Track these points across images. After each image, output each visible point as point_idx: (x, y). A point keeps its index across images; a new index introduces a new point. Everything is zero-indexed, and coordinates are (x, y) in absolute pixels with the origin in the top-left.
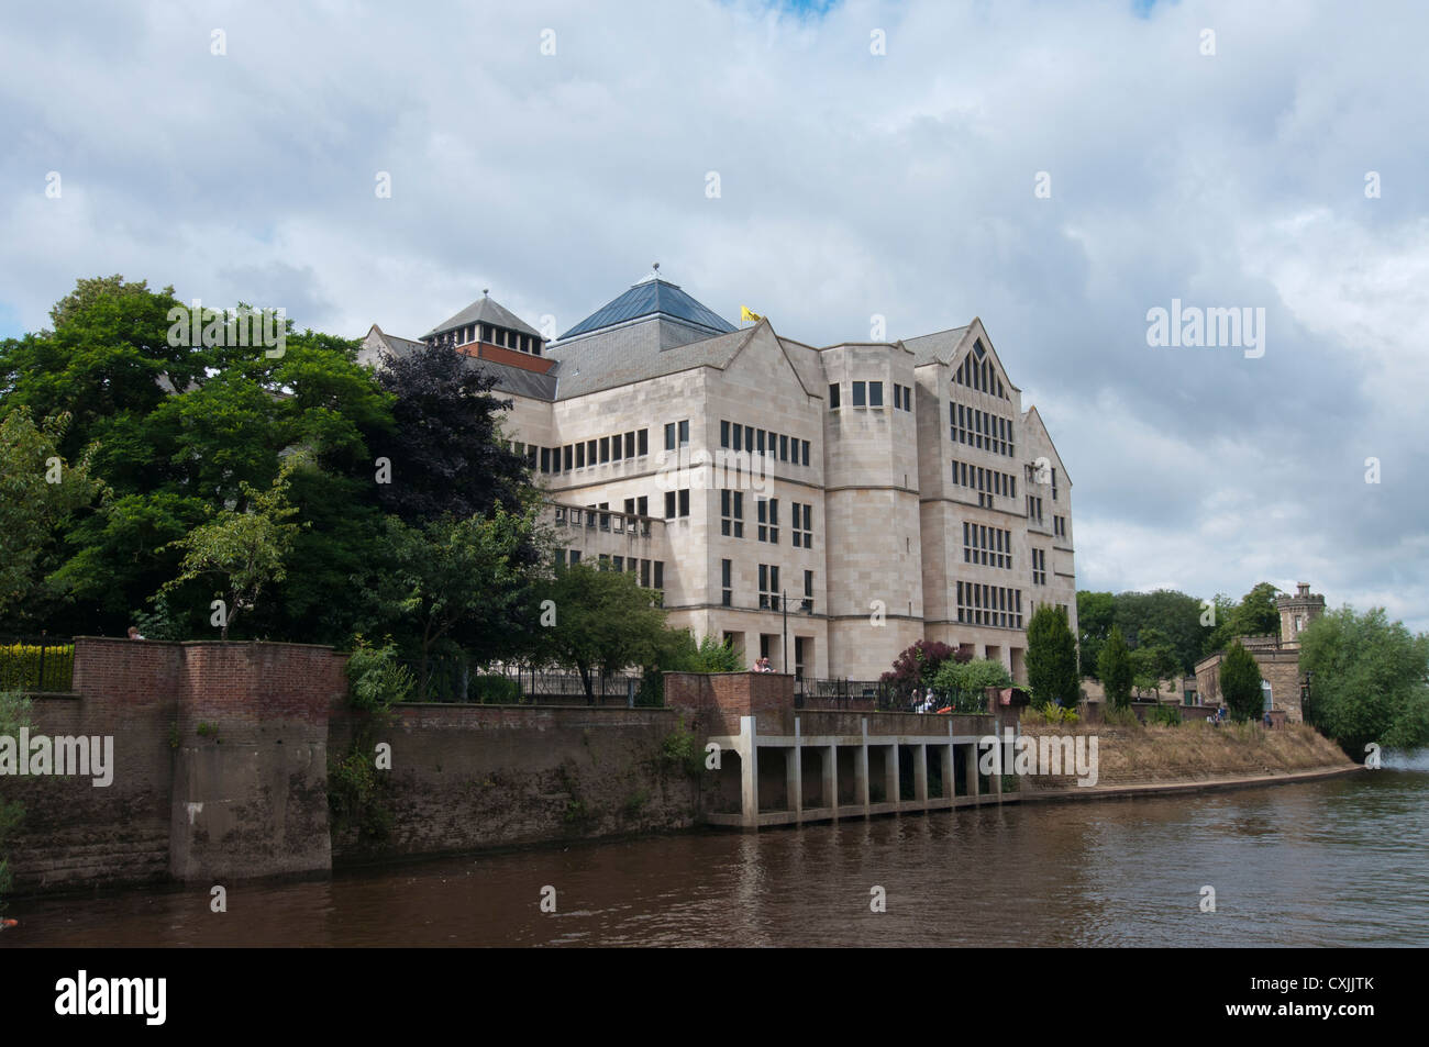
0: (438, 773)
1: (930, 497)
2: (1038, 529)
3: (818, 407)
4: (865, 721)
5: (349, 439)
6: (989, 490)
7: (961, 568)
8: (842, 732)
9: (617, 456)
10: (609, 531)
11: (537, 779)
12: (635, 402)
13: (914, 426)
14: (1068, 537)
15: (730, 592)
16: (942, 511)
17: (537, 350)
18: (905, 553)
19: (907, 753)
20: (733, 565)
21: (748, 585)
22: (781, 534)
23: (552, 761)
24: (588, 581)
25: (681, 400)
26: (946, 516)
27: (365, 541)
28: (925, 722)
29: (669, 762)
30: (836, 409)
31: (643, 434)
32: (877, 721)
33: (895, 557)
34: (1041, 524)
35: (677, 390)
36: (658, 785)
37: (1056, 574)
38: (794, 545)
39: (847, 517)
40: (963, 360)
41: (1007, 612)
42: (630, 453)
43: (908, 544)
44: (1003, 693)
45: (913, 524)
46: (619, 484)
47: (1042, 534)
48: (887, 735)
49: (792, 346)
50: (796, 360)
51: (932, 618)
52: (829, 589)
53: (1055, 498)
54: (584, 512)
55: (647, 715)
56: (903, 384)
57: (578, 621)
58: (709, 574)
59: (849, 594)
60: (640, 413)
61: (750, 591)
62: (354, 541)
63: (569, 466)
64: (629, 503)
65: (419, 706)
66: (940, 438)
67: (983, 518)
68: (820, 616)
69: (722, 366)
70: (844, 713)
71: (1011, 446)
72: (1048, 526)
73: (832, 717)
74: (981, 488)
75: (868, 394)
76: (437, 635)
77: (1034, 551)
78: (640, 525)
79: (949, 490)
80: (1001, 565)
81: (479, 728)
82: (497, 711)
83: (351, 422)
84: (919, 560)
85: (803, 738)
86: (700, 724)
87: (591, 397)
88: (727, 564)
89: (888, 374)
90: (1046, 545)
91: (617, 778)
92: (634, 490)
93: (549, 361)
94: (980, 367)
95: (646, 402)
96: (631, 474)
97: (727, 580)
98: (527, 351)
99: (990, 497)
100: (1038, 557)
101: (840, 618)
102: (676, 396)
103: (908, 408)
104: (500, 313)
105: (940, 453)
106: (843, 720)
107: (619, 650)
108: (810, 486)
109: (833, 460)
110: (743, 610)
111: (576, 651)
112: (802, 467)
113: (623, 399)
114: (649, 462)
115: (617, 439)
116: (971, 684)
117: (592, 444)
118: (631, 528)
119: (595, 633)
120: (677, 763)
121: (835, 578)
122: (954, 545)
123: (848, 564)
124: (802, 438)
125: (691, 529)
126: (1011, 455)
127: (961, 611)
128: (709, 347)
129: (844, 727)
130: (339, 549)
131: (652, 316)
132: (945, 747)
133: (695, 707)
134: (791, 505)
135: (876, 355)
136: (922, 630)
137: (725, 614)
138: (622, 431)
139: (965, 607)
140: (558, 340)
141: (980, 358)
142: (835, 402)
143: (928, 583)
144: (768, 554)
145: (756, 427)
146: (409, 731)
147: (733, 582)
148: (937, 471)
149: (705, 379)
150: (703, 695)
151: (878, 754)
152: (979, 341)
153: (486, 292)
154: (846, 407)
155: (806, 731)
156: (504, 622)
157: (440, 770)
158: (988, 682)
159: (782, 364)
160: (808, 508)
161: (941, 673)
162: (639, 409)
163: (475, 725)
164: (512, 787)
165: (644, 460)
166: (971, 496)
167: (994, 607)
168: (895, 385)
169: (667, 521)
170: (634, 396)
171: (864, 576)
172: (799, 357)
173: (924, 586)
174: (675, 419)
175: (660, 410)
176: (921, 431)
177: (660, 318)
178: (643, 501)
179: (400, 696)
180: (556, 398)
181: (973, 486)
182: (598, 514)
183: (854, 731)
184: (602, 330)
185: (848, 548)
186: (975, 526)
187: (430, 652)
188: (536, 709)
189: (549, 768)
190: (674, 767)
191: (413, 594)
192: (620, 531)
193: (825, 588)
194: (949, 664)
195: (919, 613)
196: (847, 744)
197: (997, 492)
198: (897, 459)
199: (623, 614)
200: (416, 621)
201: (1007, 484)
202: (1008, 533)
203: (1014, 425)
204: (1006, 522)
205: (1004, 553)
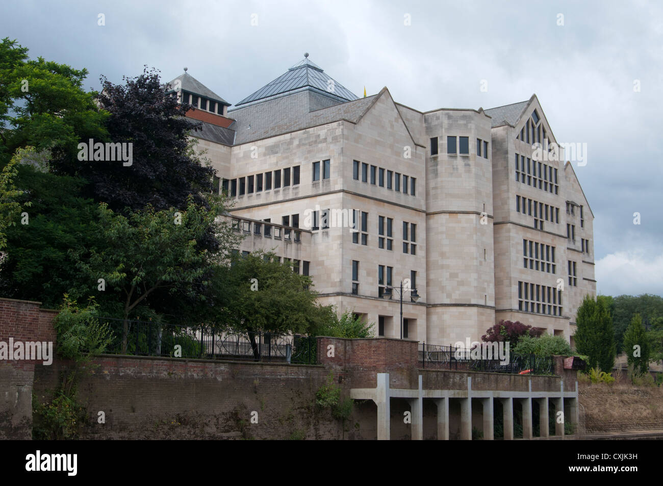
0: (132, 414)
1: (500, 220)
2: (572, 247)
3: (422, 153)
4: (469, 379)
5: (67, 139)
6: (541, 217)
7: (521, 272)
8: (454, 386)
9: (278, 185)
10: (271, 238)
11: (215, 420)
12: (291, 146)
13: (491, 169)
14: (591, 254)
15: (357, 285)
16: (509, 231)
17: (221, 111)
18: (483, 260)
19: (499, 404)
20: (360, 265)
21: (370, 279)
22: (394, 243)
23: (228, 406)
24: (258, 268)
25: (324, 144)
26: (511, 234)
27: (82, 225)
28: (512, 380)
29: (320, 408)
30: (435, 156)
31: (297, 169)
32: (479, 379)
33: (475, 263)
34: (574, 244)
35: (322, 137)
36: (312, 427)
37: (584, 279)
38: (404, 252)
39: (442, 233)
40: (524, 124)
41: (552, 304)
42: (287, 183)
43: (485, 254)
44: (567, 360)
45: (489, 239)
46: (279, 206)
47: (574, 250)
48: (485, 390)
49: (404, 110)
50: (407, 120)
51: (500, 307)
52: (428, 284)
53: (582, 226)
54: (253, 224)
55: (304, 370)
56: (483, 139)
57: (249, 298)
58: (343, 271)
59: (442, 289)
60: (295, 154)
61: (372, 284)
62: (72, 225)
63: (242, 192)
64: (286, 219)
65: (118, 358)
66: (508, 178)
67: (537, 237)
68: (421, 304)
69: (355, 121)
70: (455, 372)
71: (557, 187)
72: (578, 246)
73: (446, 376)
74: (536, 215)
75: (457, 146)
76: (137, 302)
77: (570, 262)
78: (293, 235)
79: (514, 216)
80: (548, 271)
81: (168, 377)
82: (183, 363)
83: (71, 127)
84: (492, 266)
85: (424, 391)
86: (344, 379)
87: (259, 143)
88: (356, 264)
89: (473, 131)
90: (578, 258)
91: (280, 420)
92: (289, 210)
93: (230, 119)
94: (536, 130)
95: (299, 146)
96: (287, 198)
97: (355, 276)
98: (214, 112)
99: (542, 222)
100: (572, 266)
101: (435, 306)
102: (321, 142)
103: (486, 157)
104: (195, 85)
105: (508, 190)
106: (454, 378)
107: (280, 320)
108: (416, 210)
109: (432, 192)
110: (366, 298)
111: (247, 320)
112: (410, 197)
113: (282, 144)
114: (300, 189)
115: (278, 173)
116: (542, 353)
117: (260, 176)
118: (287, 236)
119: (261, 307)
120: (327, 408)
121: (432, 276)
122: (516, 255)
123: (442, 267)
124: (410, 175)
125: (330, 238)
126: (556, 193)
127: (521, 302)
128: (345, 108)
129: (454, 383)
130: (58, 231)
131: (304, 88)
132: (526, 399)
133: (340, 365)
134: (402, 223)
135: (464, 117)
136: (493, 315)
137: (353, 300)
138: (282, 167)
139: (524, 300)
140: (236, 106)
141: (536, 124)
142: (434, 151)
143: (498, 282)
144: (385, 258)
145: (378, 166)
146: (108, 378)
147: (359, 277)
148: (505, 202)
149: (342, 129)
150: (347, 356)
151: (478, 404)
152: (535, 112)
153: (186, 70)
154: (443, 154)
155: (426, 386)
156: (191, 293)
157: (134, 412)
158: (556, 351)
159: (398, 122)
160: (414, 226)
161: (519, 344)
162: (294, 151)
163: (164, 374)
164: (194, 426)
165: (297, 188)
166: (529, 221)
167: (544, 301)
168: (478, 139)
169: (313, 232)
170: (291, 142)
171: (453, 276)
172: (409, 117)
173: (496, 285)
174: (320, 158)
175: (309, 152)
176: (495, 173)
177: (309, 90)
178: (296, 218)
179: (102, 349)
180: (234, 144)
181: (530, 214)
182: (263, 225)
183: (462, 386)
184: (268, 99)
185: (443, 255)
186: (531, 242)
187: (131, 316)
188: (215, 363)
189: (225, 411)
190: (324, 412)
191: (119, 268)
192: (278, 238)
193: (425, 284)
194: (526, 338)
195: (491, 303)
196: (457, 396)
197: (547, 219)
198: (478, 193)
199: (283, 293)
200: (120, 290)
201: (553, 213)
202: (553, 248)
203: (558, 171)
204: (552, 240)
205: (551, 262)
